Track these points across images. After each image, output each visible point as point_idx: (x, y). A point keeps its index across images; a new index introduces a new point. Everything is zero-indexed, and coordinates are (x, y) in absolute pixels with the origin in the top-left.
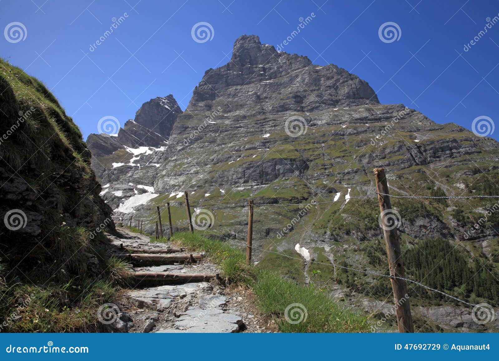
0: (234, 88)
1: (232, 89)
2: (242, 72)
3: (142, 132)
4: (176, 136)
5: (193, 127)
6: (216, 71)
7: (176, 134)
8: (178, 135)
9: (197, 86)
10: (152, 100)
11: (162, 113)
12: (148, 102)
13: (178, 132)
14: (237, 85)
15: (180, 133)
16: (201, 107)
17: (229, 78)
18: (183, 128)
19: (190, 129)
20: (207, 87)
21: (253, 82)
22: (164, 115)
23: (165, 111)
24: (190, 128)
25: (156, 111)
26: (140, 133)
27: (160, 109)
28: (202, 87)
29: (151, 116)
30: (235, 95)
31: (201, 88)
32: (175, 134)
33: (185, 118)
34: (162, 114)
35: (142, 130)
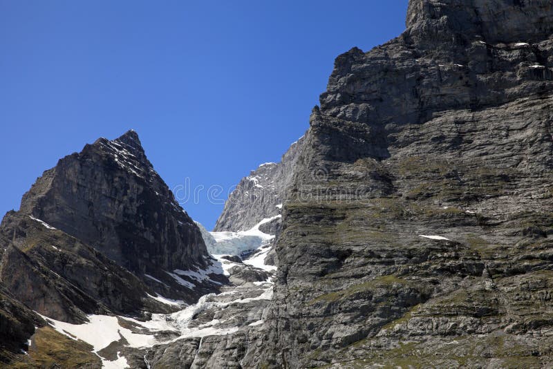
0: (452, 118)
1: (444, 122)
2: (465, 63)
3: (84, 261)
4: (310, 285)
5: (372, 254)
6: (372, 59)
7: (308, 278)
8: (315, 279)
9: (317, 108)
10: (88, 147)
11: (125, 194)
12: (75, 155)
13: (314, 270)
14: (456, 106)
15: (322, 274)
16: (354, 178)
17: (425, 81)
18: (330, 254)
19: (362, 260)
20: (350, 110)
21: (512, 98)
22: (131, 200)
23: (136, 185)
24: (359, 254)
25: (105, 186)
26: (80, 266)
27: (117, 179)
28: (334, 110)
29: (90, 204)
30: (459, 142)
31: (334, 115)
32: (303, 276)
33: (318, 219)
34: (125, 198)
35: (81, 254)
